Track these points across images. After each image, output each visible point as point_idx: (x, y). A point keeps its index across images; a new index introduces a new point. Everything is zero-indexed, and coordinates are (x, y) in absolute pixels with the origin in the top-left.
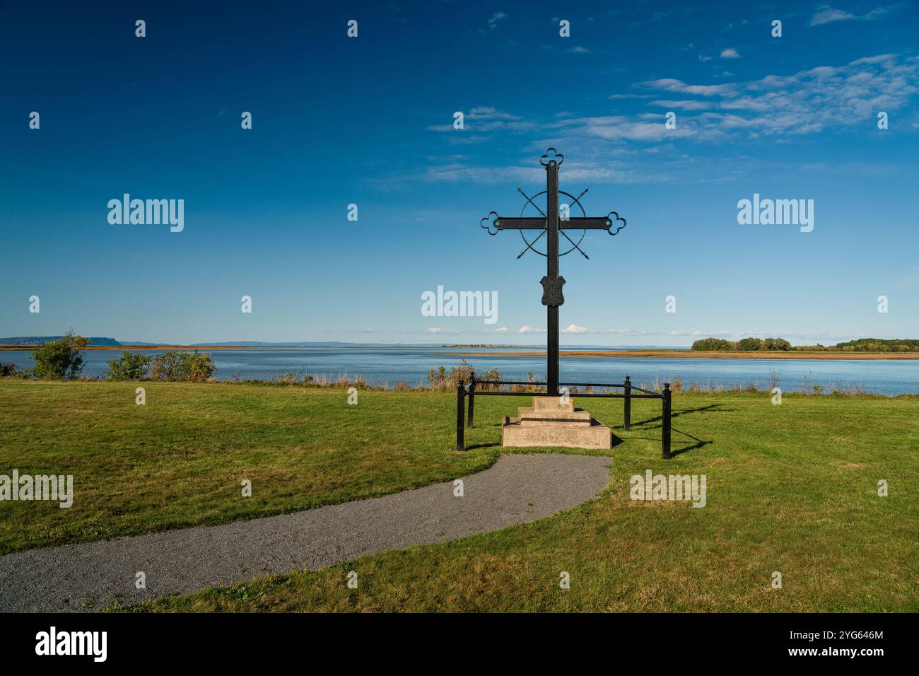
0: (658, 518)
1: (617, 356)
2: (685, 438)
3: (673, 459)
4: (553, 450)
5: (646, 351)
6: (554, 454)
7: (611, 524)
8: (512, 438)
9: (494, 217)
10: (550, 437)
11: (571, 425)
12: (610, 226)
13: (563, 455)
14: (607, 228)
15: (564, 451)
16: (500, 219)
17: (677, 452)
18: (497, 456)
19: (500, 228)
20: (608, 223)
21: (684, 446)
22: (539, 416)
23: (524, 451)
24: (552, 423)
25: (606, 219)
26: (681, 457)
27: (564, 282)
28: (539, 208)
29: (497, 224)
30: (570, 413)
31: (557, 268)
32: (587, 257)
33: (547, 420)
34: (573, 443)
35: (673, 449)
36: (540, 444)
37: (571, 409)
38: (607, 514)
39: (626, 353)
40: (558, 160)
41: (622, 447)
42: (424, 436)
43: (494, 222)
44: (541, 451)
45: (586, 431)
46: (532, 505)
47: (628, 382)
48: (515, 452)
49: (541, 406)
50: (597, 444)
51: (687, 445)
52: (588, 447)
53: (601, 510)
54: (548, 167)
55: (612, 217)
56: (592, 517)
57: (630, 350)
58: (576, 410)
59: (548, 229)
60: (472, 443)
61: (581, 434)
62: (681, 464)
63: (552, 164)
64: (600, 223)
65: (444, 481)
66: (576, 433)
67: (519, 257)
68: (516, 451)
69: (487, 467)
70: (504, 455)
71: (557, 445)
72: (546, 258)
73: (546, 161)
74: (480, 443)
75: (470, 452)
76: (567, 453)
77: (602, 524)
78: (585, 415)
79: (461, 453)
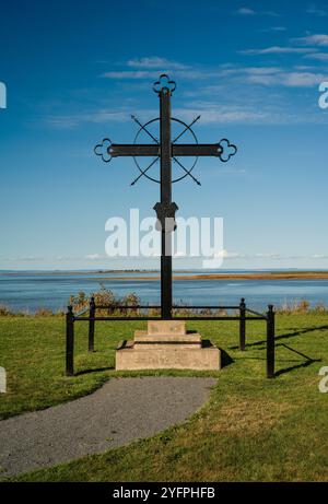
0: (237, 442)
1: (260, 278)
2: (295, 356)
3: (277, 378)
4: (161, 372)
5: (287, 273)
6: (162, 377)
7: (185, 450)
8: (125, 362)
9: (108, 144)
10: (160, 359)
11: (182, 347)
12: (221, 152)
13: (171, 377)
14: (219, 155)
15: (172, 373)
16: (113, 145)
17: (282, 371)
18: (104, 380)
19: (114, 155)
20: (219, 150)
21: (292, 365)
22: (151, 340)
23: (133, 375)
24: (163, 346)
25: (218, 146)
26: (285, 377)
27: (177, 208)
28: (152, 135)
29: (111, 150)
30: (181, 335)
31: (170, 195)
32: (199, 183)
33: (159, 343)
34: (182, 364)
35: (277, 368)
36: (149, 367)
37: (183, 332)
38: (186, 440)
39: (269, 275)
40: (172, 86)
41: (232, 368)
42: (40, 362)
43: (108, 149)
44: (150, 374)
45: (196, 353)
46: (114, 432)
47: (243, 304)
48: (124, 376)
49: (154, 330)
50: (207, 365)
51: (295, 364)
52: (198, 369)
53: (182, 436)
54: (161, 94)
55: (224, 144)
56: (170, 444)
57: (273, 273)
58: (188, 332)
59: (160, 156)
60: (83, 368)
61: (191, 356)
62: (283, 383)
63: (165, 91)
64: (212, 150)
65: (37, 410)
66: (186, 355)
67: (133, 184)
68: (126, 374)
69: (88, 393)
70: (113, 380)
71: (168, 367)
72: (159, 185)
73: (159, 87)
74: (93, 368)
75: (79, 377)
76: (174, 376)
77: (177, 451)
78: (196, 338)
79: (70, 378)
